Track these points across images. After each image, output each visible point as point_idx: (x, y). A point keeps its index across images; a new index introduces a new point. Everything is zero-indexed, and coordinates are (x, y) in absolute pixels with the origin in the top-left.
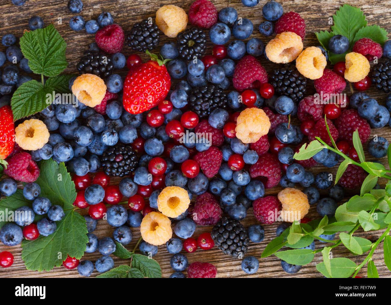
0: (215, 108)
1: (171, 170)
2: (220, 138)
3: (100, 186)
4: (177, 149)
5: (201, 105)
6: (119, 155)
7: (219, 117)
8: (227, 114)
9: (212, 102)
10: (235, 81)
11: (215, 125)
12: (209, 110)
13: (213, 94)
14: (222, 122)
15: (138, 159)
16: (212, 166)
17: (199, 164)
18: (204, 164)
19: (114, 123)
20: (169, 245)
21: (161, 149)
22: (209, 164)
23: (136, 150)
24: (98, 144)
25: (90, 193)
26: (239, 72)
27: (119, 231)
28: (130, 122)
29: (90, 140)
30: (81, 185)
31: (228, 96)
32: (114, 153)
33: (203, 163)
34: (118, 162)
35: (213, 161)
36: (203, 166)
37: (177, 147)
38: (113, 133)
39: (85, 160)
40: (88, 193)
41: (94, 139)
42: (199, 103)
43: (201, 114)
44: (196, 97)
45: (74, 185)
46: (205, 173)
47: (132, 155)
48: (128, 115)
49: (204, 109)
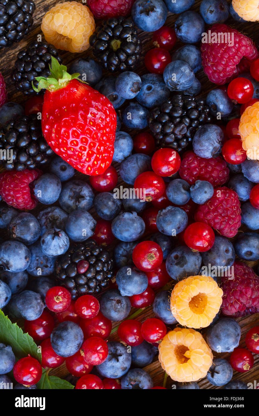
0: (197, 127)
1: (170, 250)
2: (223, 170)
3: (70, 324)
4: (165, 214)
5: (173, 133)
6: (81, 262)
7: (209, 139)
8: (219, 130)
9: (187, 120)
10: (211, 72)
11: (208, 154)
12: (188, 134)
13: (184, 108)
14: (217, 145)
15: (112, 255)
16: (230, 219)
17: (210, 224)
18: (217, 221)
19: (51, 217)
20: (213, 376)
21: (142, 225)
22: (223, 217)
23: (104, 244)
24: (42, 260)
25: (60, 343)
26: (211, 54)
27: (131, 380)
28: (77, 206)
29: (26, 258)
30: (41, 332)
31: (208, 101)
32: (73, 263)
33: (214, 219)
34: (85, 274)
35: (227, 210)
36: (216, 224)
37: (164, 211)
38: (56, 234)
39: (31, 293)
40: (56, 344)
41: (32, 254)
42: (169, 131)
43: (179, 146)
44: (161, 123)
45: (31, 339)
46: (222, 233)
47: (100, 254)
48: (70, 196)
49: (180, 137)
